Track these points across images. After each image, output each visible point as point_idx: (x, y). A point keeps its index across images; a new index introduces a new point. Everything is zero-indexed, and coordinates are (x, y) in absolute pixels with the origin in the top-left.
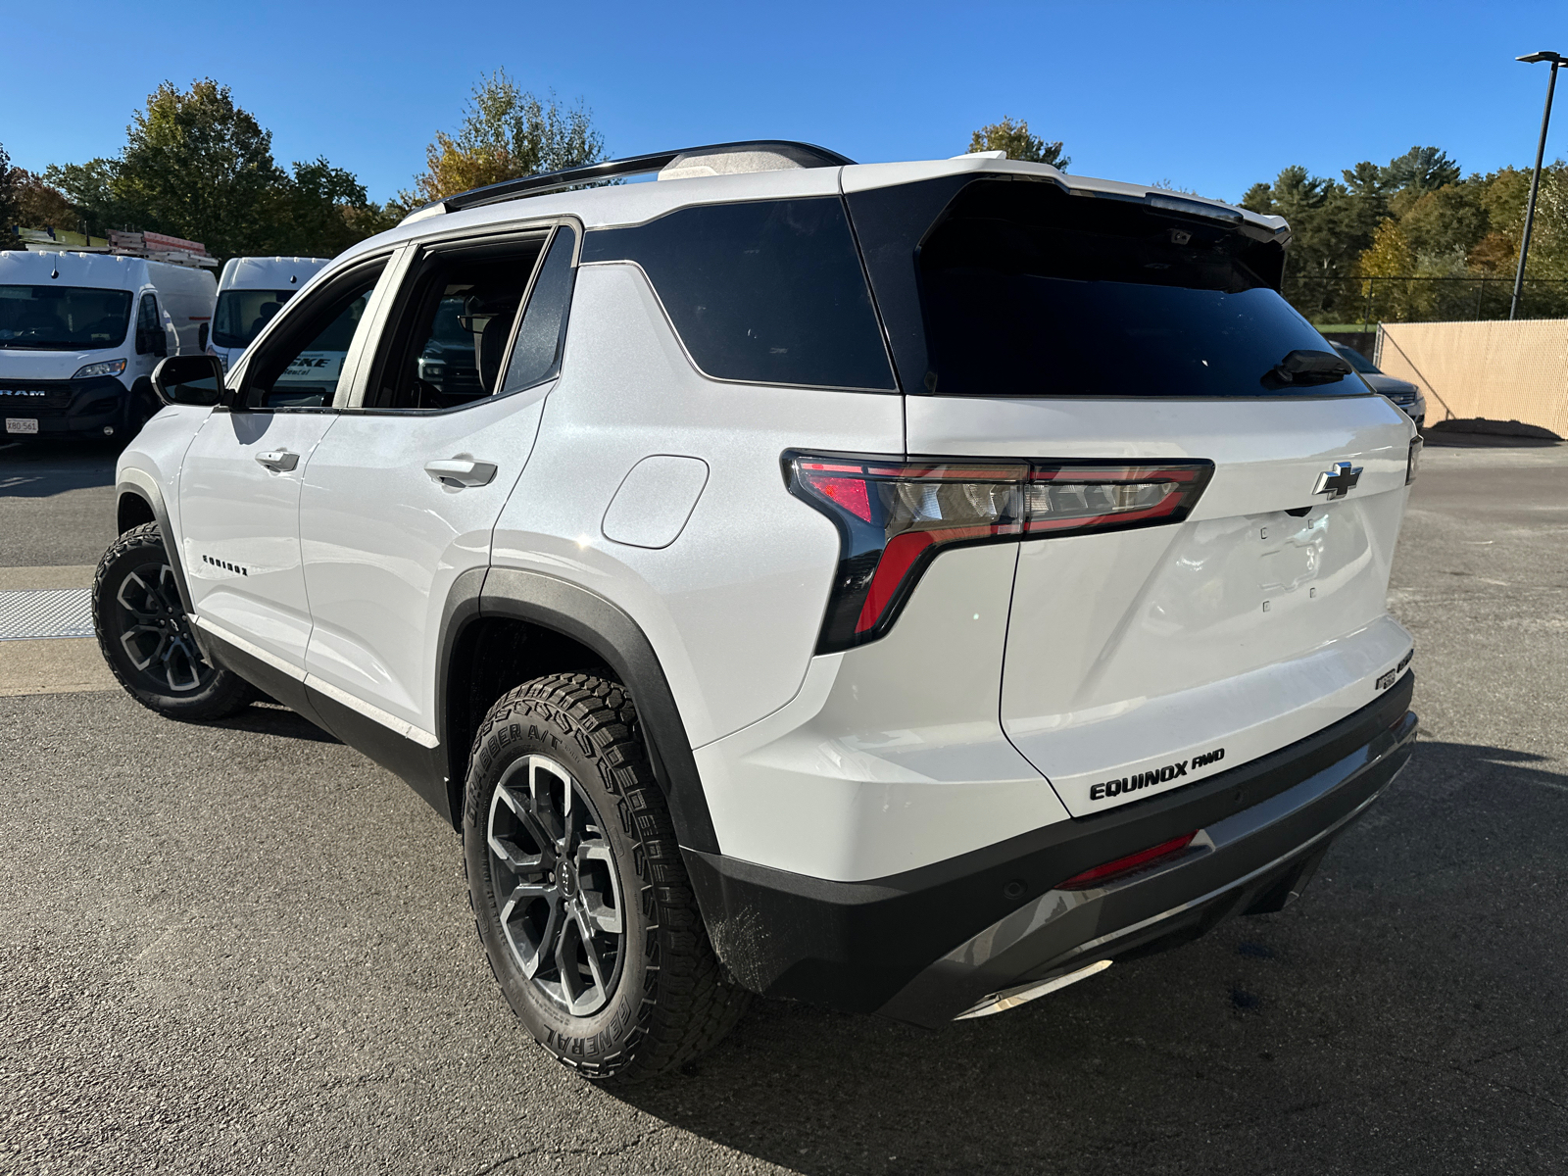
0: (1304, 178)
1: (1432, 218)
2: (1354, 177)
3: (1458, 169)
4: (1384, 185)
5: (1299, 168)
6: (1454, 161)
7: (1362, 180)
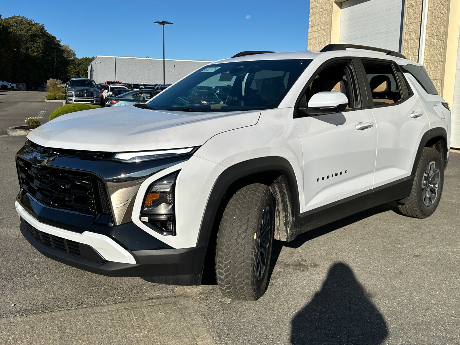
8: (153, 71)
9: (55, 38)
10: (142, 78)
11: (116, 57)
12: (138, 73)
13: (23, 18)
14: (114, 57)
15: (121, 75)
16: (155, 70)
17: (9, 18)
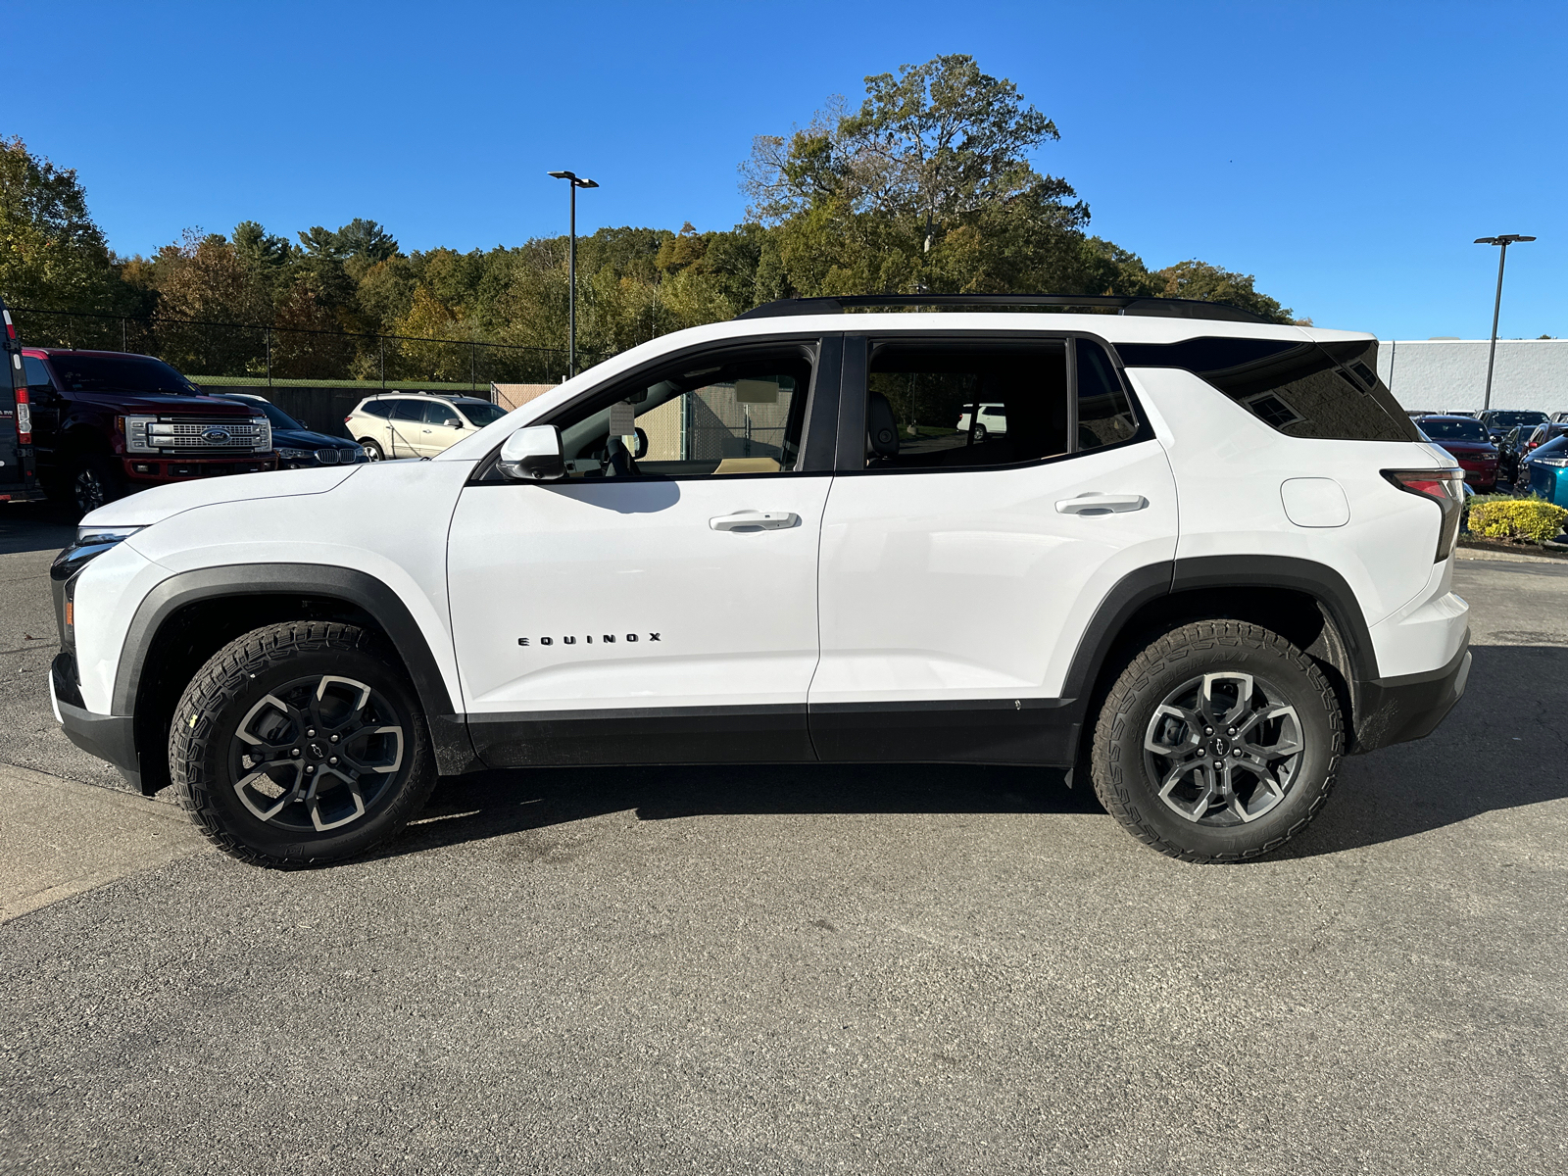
0: (261, 234)
1: (389, 285)
2: (310, 239)
3: (396, 243)
4: (338, 251)
5: (255, 224)
6: (391, 236)
7: (318, 243)
8: (1508, 376)
9: (1278, 305)
10: (1470, 394)
11: (1396, 342)
12: (1459, 382)
13: (1199, 264)
14: (1392, 343)
15: (1405, 388)
16: (1515, 372)
17: (1169, 269)
